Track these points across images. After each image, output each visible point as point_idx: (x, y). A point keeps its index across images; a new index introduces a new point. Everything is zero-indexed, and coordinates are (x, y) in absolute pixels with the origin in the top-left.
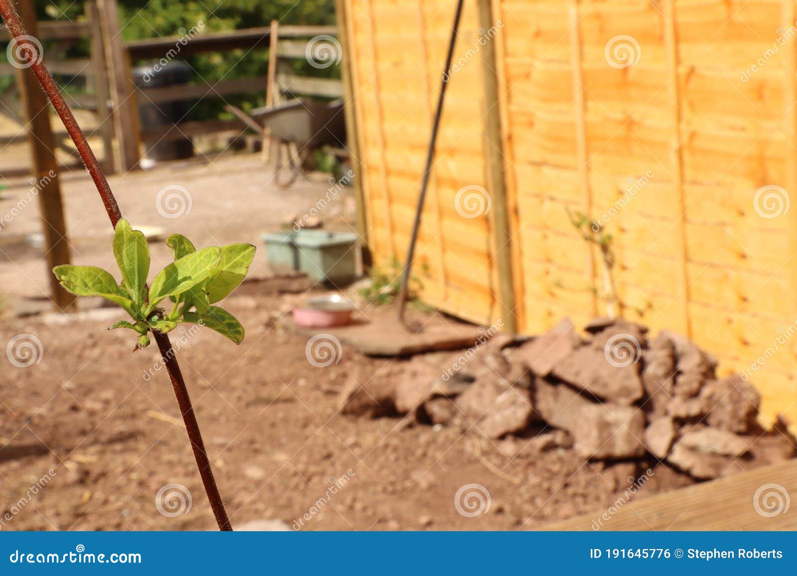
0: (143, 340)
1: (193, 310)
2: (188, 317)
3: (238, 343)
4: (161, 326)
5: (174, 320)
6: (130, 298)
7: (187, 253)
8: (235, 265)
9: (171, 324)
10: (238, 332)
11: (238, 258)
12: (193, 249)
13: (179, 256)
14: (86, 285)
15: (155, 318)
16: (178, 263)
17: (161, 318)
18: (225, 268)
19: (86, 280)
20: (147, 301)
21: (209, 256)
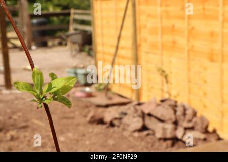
0: (40, 106)
1: (56, 97)
2: (54, 99)
3: (70, 108)
4: (46, 102)
5: (50, 100)
6: (36, 92)
7: (55, 79)
8: (70, 83)
9: (49, 101)
10: (70, 105)
11: (71, 81)
12: (57, 78)
13: (52, 80)
14: (23, 88)
15: (44, 99)
16: (52, 82)
17: (46, 99)
18: (67, 84)
19: (23, 86)
20: (42, 94)
21: (62, 80)
